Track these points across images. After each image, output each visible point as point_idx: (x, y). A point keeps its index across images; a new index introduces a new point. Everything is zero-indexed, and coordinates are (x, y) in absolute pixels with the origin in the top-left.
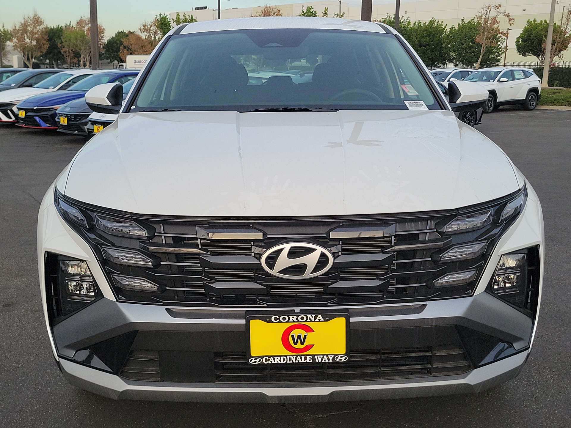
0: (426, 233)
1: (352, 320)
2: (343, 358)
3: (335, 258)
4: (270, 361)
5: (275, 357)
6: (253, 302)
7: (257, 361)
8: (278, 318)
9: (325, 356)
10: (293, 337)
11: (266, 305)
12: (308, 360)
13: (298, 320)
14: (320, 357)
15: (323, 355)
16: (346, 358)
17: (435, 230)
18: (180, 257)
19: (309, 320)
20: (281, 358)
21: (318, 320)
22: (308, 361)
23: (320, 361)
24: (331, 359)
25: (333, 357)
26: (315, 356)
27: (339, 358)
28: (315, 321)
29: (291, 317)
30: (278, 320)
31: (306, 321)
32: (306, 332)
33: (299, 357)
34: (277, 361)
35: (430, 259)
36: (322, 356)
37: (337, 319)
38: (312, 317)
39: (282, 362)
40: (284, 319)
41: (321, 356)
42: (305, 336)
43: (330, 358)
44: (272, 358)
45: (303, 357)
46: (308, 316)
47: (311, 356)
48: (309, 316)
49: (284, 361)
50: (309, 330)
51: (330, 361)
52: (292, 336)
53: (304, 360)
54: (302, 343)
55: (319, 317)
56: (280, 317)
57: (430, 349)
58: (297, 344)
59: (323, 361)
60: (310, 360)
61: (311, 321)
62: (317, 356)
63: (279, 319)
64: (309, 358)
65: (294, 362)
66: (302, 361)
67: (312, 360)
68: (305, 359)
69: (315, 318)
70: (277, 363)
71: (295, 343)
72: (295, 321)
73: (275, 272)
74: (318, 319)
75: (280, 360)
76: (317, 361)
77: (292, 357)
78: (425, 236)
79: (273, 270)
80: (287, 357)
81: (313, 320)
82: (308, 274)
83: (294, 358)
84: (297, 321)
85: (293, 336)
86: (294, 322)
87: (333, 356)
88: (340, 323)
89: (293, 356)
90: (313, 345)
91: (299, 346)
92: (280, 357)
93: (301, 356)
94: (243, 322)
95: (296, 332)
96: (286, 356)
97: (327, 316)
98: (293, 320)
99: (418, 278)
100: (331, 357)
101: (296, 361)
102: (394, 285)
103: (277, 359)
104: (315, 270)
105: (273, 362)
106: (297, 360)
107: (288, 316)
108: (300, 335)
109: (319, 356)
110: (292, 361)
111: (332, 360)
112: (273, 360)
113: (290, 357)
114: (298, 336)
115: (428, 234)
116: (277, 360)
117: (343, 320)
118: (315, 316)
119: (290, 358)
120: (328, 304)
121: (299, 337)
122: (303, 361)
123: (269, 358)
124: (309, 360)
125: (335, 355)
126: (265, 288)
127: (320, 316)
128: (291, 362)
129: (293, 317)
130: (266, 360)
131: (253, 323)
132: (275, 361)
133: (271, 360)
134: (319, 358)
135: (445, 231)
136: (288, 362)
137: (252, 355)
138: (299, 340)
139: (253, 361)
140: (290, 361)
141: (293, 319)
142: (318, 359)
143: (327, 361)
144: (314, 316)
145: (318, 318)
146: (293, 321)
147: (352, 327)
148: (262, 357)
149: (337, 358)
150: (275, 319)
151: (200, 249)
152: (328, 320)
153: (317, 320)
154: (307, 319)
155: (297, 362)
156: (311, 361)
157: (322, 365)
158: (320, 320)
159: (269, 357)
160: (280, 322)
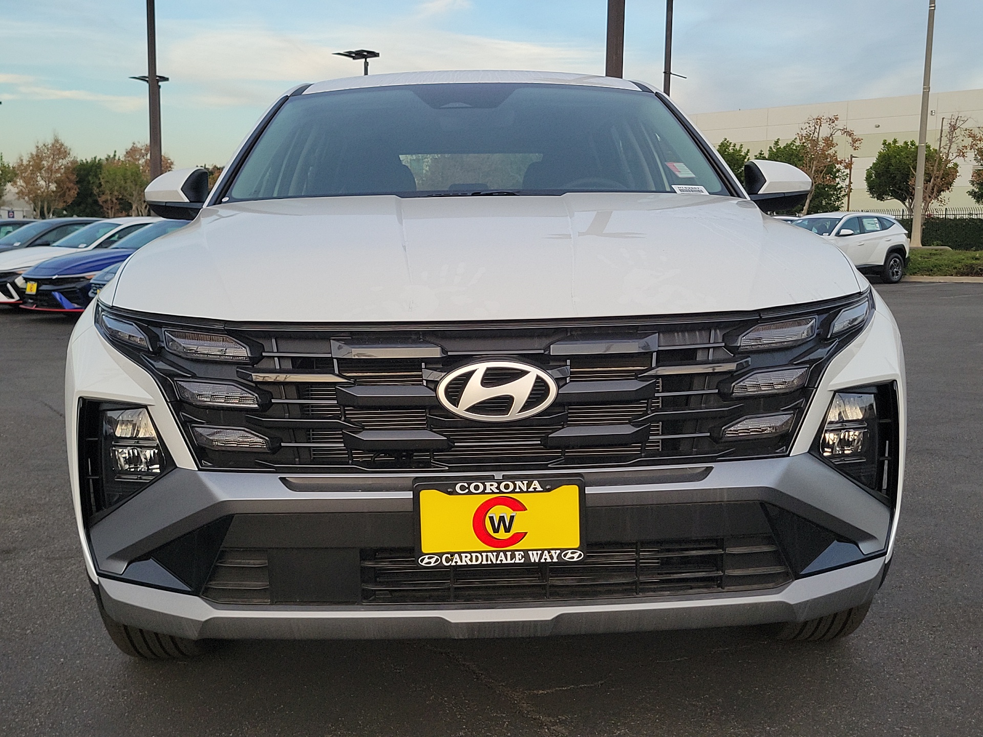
0: (709, 348)
1: (589, 490)
2: (576, 555)
3: (559, 387)
4: (454, 560)
5: (462, 554)
6: (425, 465)
7: (433, 560)
8: (467, 486)
9: (546, 552)
10: (491, 518)
11: (447, 468)
12: (517, 559)
13: (499, 489)
14: (537, 554)
15: (543, 550)
16: (580, 555)
17: (723, 344)
18: (303, 389)
19: (518, 490)
20: (472, 556)
21: (533, 490)
22: (517, 561)
23: (537, 561)
24: (555, 557)
25: (559, 553)
26: (529, 552)
27: (569, 555)
28: (527, 492)
29: (488, 484)
30: (467, 490)
31: (513, 492)
32: (514, 510)
33: (502, 554)
34: (466, 562)
35: (717, 391)
36: (541, 552)
37: (564, 489)
38: (523, 484)
39: (474, 563)
40: (477, 488)
41: (538, 552)
42: (512, 518)
43: (554, 555)
44: (456, 555)
45: (509, 554)
46: (516, 482)
47: (522, 553)
48: (518, 483)
49: (477, 561)
50: (517, 506)
51: (553, 561)
52: (489, 517)
53: (511, 560)
54: (507, 530)
55: (535, 485)
56: (469, 485)
57: (719, 543)
58: (498, 532)
59: (543, 560)
60: (521, 558)
61: (522, 491)
62: (531, 552)
63: (469, 488)
64: (519, 555)
65: (494, 562)
66: (507, 560)
67: (524, 559)
68: (513, 557)
69: (529, 486)
70: (466, 564)
71: (496, 530)
72: (495, 491)
73: (460, 410)
74: (534, 488)
75: (471, 560)
76: (533, 561)
77: (490, 554)
78: (707, 353)
79: (457, 407)
80: (482, 554)
81: (525, 490)
82: (514, 414)
83: (493, 555)
84: (498, 491)
85: (493, 517)
86: (493, 493)
87: (559, 551)
88: (569, 495)
89: (492, 552)
90: (526, 533)
91: (502, 535)
92: (471, 554)
93: (505, 552)
94: (409, 495)
95: (497, 512)
96: (480, 552)
97: (548, 483)
98: (491, 489)
99: (698, 421)
100: (556, 553)
101: (497, 560)
102: (658, 434)
103: (466, 557)
104: (526, 407)
105: (459, 563)
106: (499, 558)
107: (483, 484)
108: (503, 517)
109: (535, 553)
110: (491, 560)
111: (557, 559)
112: (458, 560)
113: (488, 554)
114: (500, 517)
115: (711, 350)
116: (466, 559)
117: (575, 489)
118: (527, 482)
119: (487, 556)
120: (549, 466)
121: (502, 519)
122: (509, 561)
123: (451, 556)
124: (520, 560)
125: (562, 550)
126: (446, 438)
127: (536, 482)
128: (489, 562)
129: (492, 485)
130: (447, 560)
131: (425, 495)
132: (462, 562)
133: (456, 559)
134: (535, 555)
135: (739, 345)
136: (484, 562)
137: (424, 550)
138: (502, 524)
139: (426, 560)
140: (487, 561)
141: (491, 487)
142: (534, 558)
143: (549, 560)
144: (525, 482)
145: (533, 486)
146: (491, 491)
147: (589, 503)
148: (441, 555)
149: (565, 556)
150: (462, 488)
151: (337, 375)
152: (549, 490)
153: (531, 490)
154: (515, 488)
155: (498, 562)
156: (522, 561)
157: (541, 568)
158: (537, 490)
159: (452, 554)
160: (470, 493)
